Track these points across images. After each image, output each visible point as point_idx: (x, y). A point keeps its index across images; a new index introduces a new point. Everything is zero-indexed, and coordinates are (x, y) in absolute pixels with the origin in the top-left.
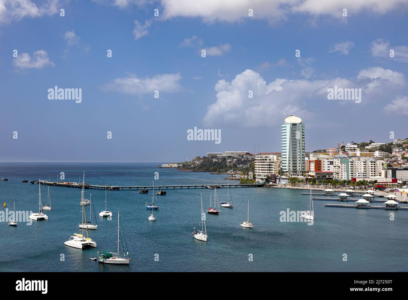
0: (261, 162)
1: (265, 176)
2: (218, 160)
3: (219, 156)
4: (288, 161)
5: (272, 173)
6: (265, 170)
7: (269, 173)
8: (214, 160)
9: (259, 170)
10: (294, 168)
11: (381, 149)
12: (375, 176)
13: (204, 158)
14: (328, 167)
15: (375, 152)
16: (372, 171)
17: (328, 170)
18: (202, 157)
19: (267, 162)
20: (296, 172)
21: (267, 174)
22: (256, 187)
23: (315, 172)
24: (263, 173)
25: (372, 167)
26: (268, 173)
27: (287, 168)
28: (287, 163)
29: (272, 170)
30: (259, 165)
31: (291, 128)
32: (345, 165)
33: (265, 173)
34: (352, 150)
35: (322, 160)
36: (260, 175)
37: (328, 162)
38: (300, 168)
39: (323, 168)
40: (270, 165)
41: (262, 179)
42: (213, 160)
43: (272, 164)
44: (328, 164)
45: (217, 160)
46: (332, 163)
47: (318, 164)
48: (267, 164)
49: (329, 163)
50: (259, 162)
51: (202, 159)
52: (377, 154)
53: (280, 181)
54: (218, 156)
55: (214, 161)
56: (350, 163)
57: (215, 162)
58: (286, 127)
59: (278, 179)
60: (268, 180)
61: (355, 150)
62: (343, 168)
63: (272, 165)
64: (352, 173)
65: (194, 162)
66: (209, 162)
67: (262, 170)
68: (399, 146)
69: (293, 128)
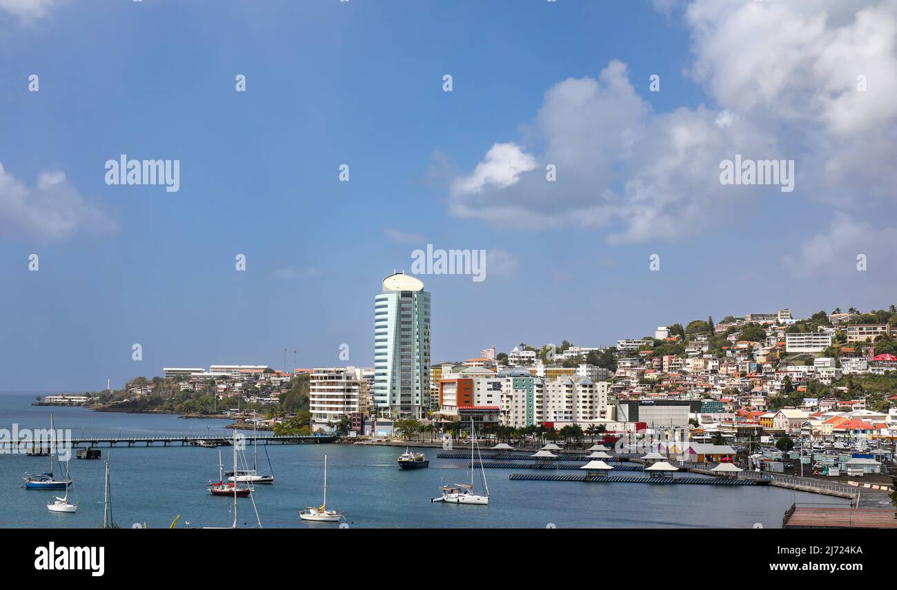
0: (328, 384)
1: (336, 417)
2: (194, 387)
3: (196, 376)
4: (389, 381)
5: (354, 409)
6: (337, 403)
7: (348, 409)
8: (184, 386)
9: (321, 402)
10: (406, 399)
11: (592, 359)
12: (591, 418)
13: (156, 380)
14: (488, 396)
15: (579, 367)
16: (584, 407)
17: (488, 402)
18: (150, 378)
19: (342, 384)
20: (408, 409)
21: (342, 412)
22: (316, 443)
23: (457, 408)
24: (331, 409)
25: (584, 397)
26: (343, 409)
27: (387, 398)
28: (389, 388)
29: (354, 403)
30: (321, 390)
31: (400, 303)
32: (525, 394)
33: (337, 409)
34: (524, 362)
35: (475, 380)
36: (325, 416)
37: (489, 383)
38: (418, 398)
39: (476, 399)
40: (349, 390)
41: (329, 424)
42: (179, 386)
43: (354, 387)
44: (488, 389)
45: (191, 387)
46: (497, 386)
47: (466, 389)
48: (342, 387)
49: (491, 386)
50: (321, 384)
51: (150, 384)
52: (583, 370)
53: (373, 431)
54: (194, 376)
55: (182, 389)
56: (536, 388)
57: (187, 390)
58: (386, 299)
59: (368, 424)
60: (344, 426)
61: (530, 362)
62: (520, 399)
63: (354, 391)
64: (540, 413)
65: (131, 392)
66: (171, 391)
67: (328, 403)
68: (631, 354)
69: (405, 302)
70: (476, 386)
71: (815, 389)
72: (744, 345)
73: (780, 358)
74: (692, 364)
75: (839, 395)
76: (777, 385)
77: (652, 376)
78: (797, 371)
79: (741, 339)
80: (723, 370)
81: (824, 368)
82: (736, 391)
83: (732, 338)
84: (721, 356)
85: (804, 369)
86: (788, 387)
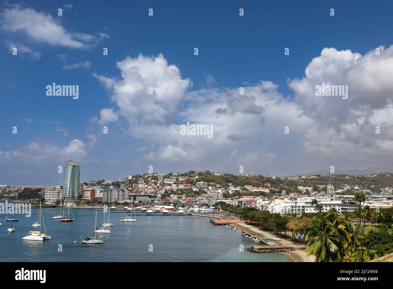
0: (52, 191)
1: (54, 200)
4: (68, 190)
5: (60, 198)
6: (55, 196)
7: (58, 198)
9: (50, 196)
10: (73, 195)
11: (113, 184)
12: (124, 200)
16: (122, 197)
17: (99, 196)
19: (57, 191)
20: (74, 198)
21: (57, 199)
22: (51, 207)
23: (91, 198)
24: (53, 198)
25: (122, 194)
26: (57, 198)
27: (68, 195)
28: (68, 192)
29: (60, 196)
30: (50, 193)
31: (72, 169)
32: (107, 193)
33: (55, 198)
34: (93, 185)
36: (51, 200)
38: (77, 195)
39: (96, 195)
40: (59, 193)
41: (53, 202)
43: (60, 192)
46: (102, 191)
47: (93, 192)
48: (57, 192)
49: (100, 191)
50: (50, 191)
53: (66, 204)
56: (109, 192)
58: (68, 168)
59: (65, 202)
60: (58, 202)
62: (105, 195)
63: (61, 193)
64: (110, 198)
67: (52, 196)
68: (123, 183)
69: (73, 168)
70: (96, 192)
71: (173, 192)
72: (153, 181)
73: (163, 185)
74: (140, 186)
75: (178, 194)
76: (164, 191)
77: (130, 189)
78: (168, 188)
79: (152, 179)
80: (149, 187)
81: (174, 187)
82: (153, 193)
83: (149, 179)
84: (147, 184)
85: (170, 187)
86: (166, 192)
